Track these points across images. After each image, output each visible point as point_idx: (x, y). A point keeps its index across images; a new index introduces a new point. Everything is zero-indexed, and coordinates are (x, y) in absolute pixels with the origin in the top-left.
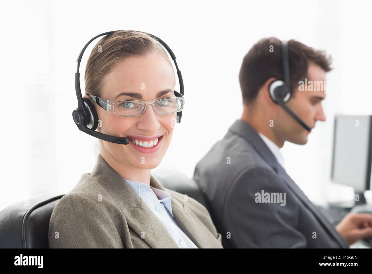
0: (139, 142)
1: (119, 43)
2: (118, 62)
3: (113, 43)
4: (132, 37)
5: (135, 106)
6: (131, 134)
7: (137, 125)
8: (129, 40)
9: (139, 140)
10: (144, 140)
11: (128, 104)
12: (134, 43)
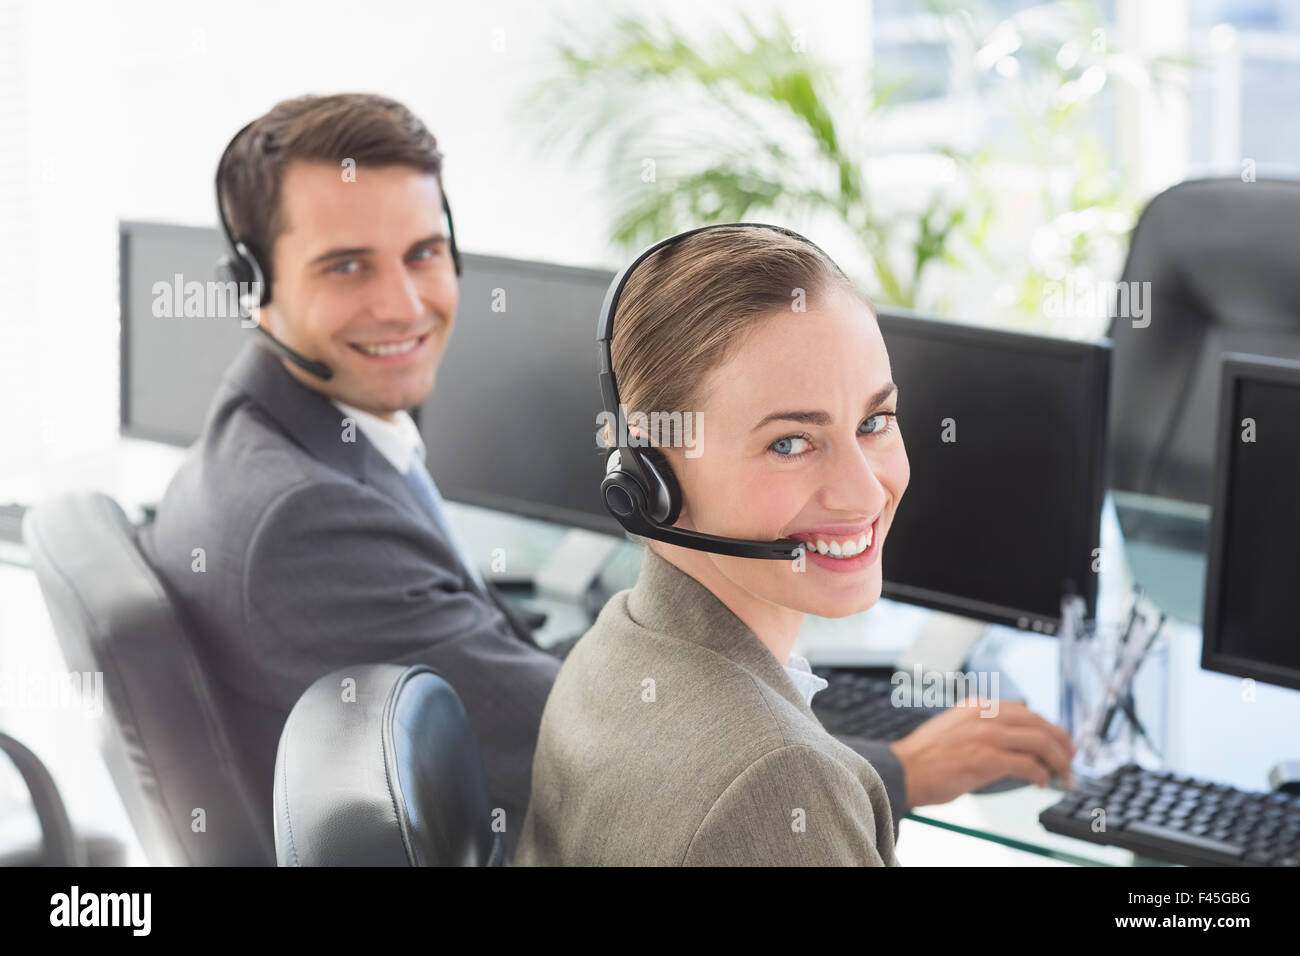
0: (828, 543)
1: (728, 275)
2: (747, 333)
3: (705, 277)
4: (762, 250)
5: (810, 446)
6: (806, 525)
7: (819, 497)
8: (758, 261)
9: (826, 537)
10: (841, 535)
11: (787, 445)
12: (779, 270)
